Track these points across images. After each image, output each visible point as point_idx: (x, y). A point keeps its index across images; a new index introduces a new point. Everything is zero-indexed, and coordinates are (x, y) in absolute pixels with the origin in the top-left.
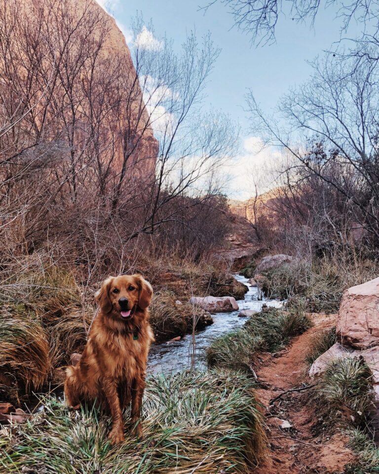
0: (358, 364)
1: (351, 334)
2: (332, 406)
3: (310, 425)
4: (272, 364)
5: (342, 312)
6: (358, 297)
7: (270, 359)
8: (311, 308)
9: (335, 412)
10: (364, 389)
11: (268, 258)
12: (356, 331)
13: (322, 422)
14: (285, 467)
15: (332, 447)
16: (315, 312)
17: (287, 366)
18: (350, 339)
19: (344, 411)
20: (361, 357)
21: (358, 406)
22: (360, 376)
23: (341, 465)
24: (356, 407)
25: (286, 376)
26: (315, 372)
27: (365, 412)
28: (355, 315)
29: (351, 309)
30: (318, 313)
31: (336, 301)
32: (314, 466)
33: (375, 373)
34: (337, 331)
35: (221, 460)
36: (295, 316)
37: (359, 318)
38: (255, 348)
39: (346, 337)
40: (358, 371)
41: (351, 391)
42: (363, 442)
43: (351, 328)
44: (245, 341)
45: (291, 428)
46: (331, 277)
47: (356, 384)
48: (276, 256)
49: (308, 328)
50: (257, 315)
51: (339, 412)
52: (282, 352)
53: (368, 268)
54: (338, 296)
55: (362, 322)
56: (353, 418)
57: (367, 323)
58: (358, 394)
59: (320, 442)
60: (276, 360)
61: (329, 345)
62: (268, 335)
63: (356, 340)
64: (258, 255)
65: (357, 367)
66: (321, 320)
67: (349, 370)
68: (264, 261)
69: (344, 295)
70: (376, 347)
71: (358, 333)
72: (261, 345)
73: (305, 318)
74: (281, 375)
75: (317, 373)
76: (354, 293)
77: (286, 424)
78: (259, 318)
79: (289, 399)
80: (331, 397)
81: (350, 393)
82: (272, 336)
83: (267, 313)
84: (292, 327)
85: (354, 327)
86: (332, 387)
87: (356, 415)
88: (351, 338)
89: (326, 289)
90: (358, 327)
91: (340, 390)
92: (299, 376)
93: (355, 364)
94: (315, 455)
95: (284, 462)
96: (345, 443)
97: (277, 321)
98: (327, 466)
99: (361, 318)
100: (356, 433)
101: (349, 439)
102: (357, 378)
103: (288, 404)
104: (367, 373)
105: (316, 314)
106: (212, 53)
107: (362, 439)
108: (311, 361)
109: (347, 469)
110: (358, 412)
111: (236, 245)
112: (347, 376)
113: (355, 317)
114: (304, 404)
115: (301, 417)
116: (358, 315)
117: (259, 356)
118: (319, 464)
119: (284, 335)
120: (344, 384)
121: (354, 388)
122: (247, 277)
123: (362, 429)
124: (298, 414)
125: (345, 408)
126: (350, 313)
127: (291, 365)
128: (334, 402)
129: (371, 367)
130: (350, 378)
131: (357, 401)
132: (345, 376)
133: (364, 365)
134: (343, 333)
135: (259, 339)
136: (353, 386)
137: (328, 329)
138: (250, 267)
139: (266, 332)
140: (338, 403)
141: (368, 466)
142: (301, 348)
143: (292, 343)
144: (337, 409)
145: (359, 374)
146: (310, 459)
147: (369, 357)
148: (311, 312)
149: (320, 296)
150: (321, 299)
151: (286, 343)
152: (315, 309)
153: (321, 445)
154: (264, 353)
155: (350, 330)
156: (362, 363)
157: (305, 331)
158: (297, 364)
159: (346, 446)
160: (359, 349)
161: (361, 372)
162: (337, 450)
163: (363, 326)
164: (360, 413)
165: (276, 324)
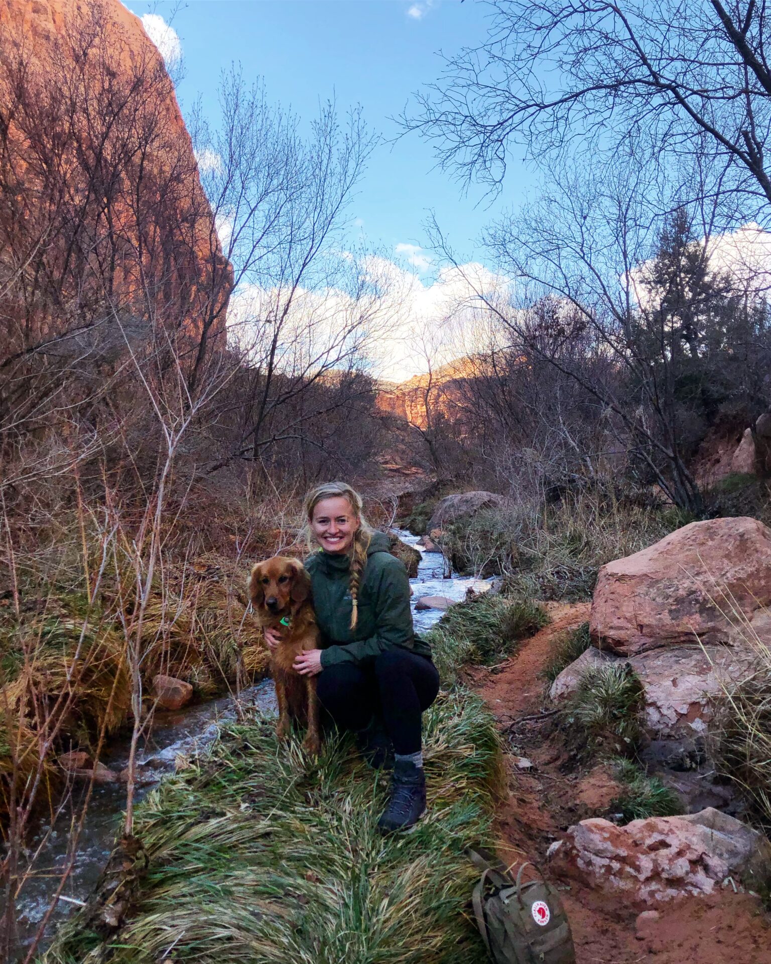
0: (623, 674)
1: (612, 633)
2: (590, 731)
3: (559, 763)
4: (489, 684)
5: (599, 601)
6: (621, 578)
7: (486, 676)
8: (545, 593)
9: (593, 740)
10: (633, 709)
11: (454, 497)
12: (621, 628)
13: (575, 755)
14: (532, 808)
15: (592, 781)
16: (552, 599)
17: (513, 686)
18: (610, 641)
19: (606, 738)
20: (628, 665)
21: (625, 730)
22: (626, 691)
23: (606, 800)
24: (622, 733)
25: (513, 701)
26: (559, 692)
27: (635, 739)
28: (618, 604)
29: (612, 596)
30: (558, 601)
31: (584, 582)
32: (570, 804)
33: (647, 688)
34: (590, 630)
35: (463, 788)
36: (523, 606)
37: (624, 609)
38: (462, 659)
39: (604, 639)
40: (624, 683)
41: (616, 712)
42: (633, 773)
43: (612, 624)
44: (446, 648)
45: (531, 767)
46: (575, 538)
47: (622, 702)
48: (470, 494)
49: (542, 627)
50: (460, 605)
51: (600, 739)
52: (503, 664)
53: (636, 525)
54: (588, 572)
55: (628, 615)
56: (618, 746)
57: (636, 617)
58: (624, 716)
59: (576, 778)
60: (494, 677)
61: (580, 651)
62: (481, 639)
63: (619, 643)
64: (434, 491)
65: (622, 678)
66: (563, 613)
67: (611, 683)
68: (447, 503)
69: (601, 574)
70: (649, 652)
71: (622, 632)
72: (471, 654)
73: (537, 609)
74: (504, 700)
75: (562, 694)
76: (615, 571)
77: (525, 763)
78: (464, 610)
79: (522, 732)
80: (588, 719)
81: (614, 714)
82: (486, 640)
83: (476, 602)
84: (517, 625)
85: (616, 622)
86: (589, 707)
87: (622, 742)
88: (613, 640)
89: (567, 560)
90: (622, 623)
91: (600, 710)
92: (533, 700)
93: (620, 675)
94: (570, 793)
95: (531, 803)
96: (609, 775)
97: (494, 615)
98: (587, 802)
99: (628, 609)
100: (624, 763)
101: (615, 770)
102: (622, 694)
103: (522, 739)
104: (636, 687)
105: (556, 604)
106: (364, 141)
107: (630, 770)
108: (552, 677)
109: (613, 804)
110: (626, 739)
111: (391, 470)
112: (610, 692)
113: (617, 607)
114: (546, 737)
115: (544, 754)
116: (622, 605)
117: (469, 672)
118: (578, 802)
119: (506, 639)
120: (605, 702)
121: (619, 708)
122: (415, 534)
123: (630, 758)
124: (539, 751)
125: (607, 734)
126: (610, 603)
127: (519, 684)
128: (592, 727)
129: (641, 679)
130: (613, 694)
131: (623, 724)
132: (607, 691)
133: (632, 676)
134: (601, 633)
135: (468, 644)
136: (618, 705)
137: (575, 627)
138: (420, 514)
139: (477, 634)
140: (598, 727)
141: (639, 800)
142: (532, 658)
143: (519, 650)
144: (596, 735)
145: (627, 688)
146: (563, 798)
147: (639, 668)
148: (547, 599)
149: (557, 573)
150: (560, 577)
151: (509, 651)
152: (552, 594)
153: (578, 781)
154: (476, 667)
155: (611, 628)
156: (629, 672)
157: (538, 630)
158: (529, 682)
159: (610, 777)
160: (624, 655)
161: (628, 685)
162: (600, 783)
163: (629, 620)
164: (627, 740)
165: (493, 620)
